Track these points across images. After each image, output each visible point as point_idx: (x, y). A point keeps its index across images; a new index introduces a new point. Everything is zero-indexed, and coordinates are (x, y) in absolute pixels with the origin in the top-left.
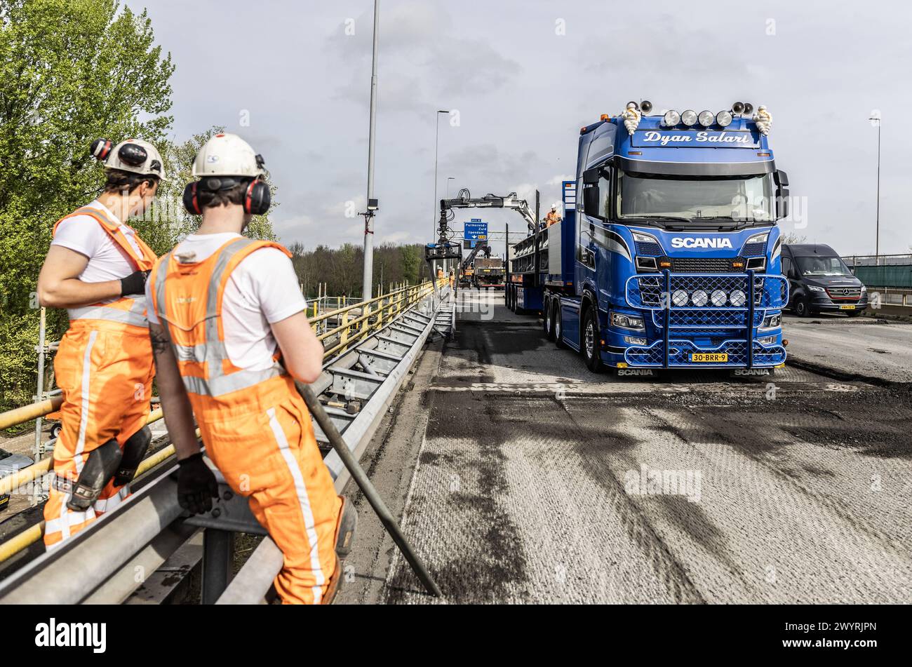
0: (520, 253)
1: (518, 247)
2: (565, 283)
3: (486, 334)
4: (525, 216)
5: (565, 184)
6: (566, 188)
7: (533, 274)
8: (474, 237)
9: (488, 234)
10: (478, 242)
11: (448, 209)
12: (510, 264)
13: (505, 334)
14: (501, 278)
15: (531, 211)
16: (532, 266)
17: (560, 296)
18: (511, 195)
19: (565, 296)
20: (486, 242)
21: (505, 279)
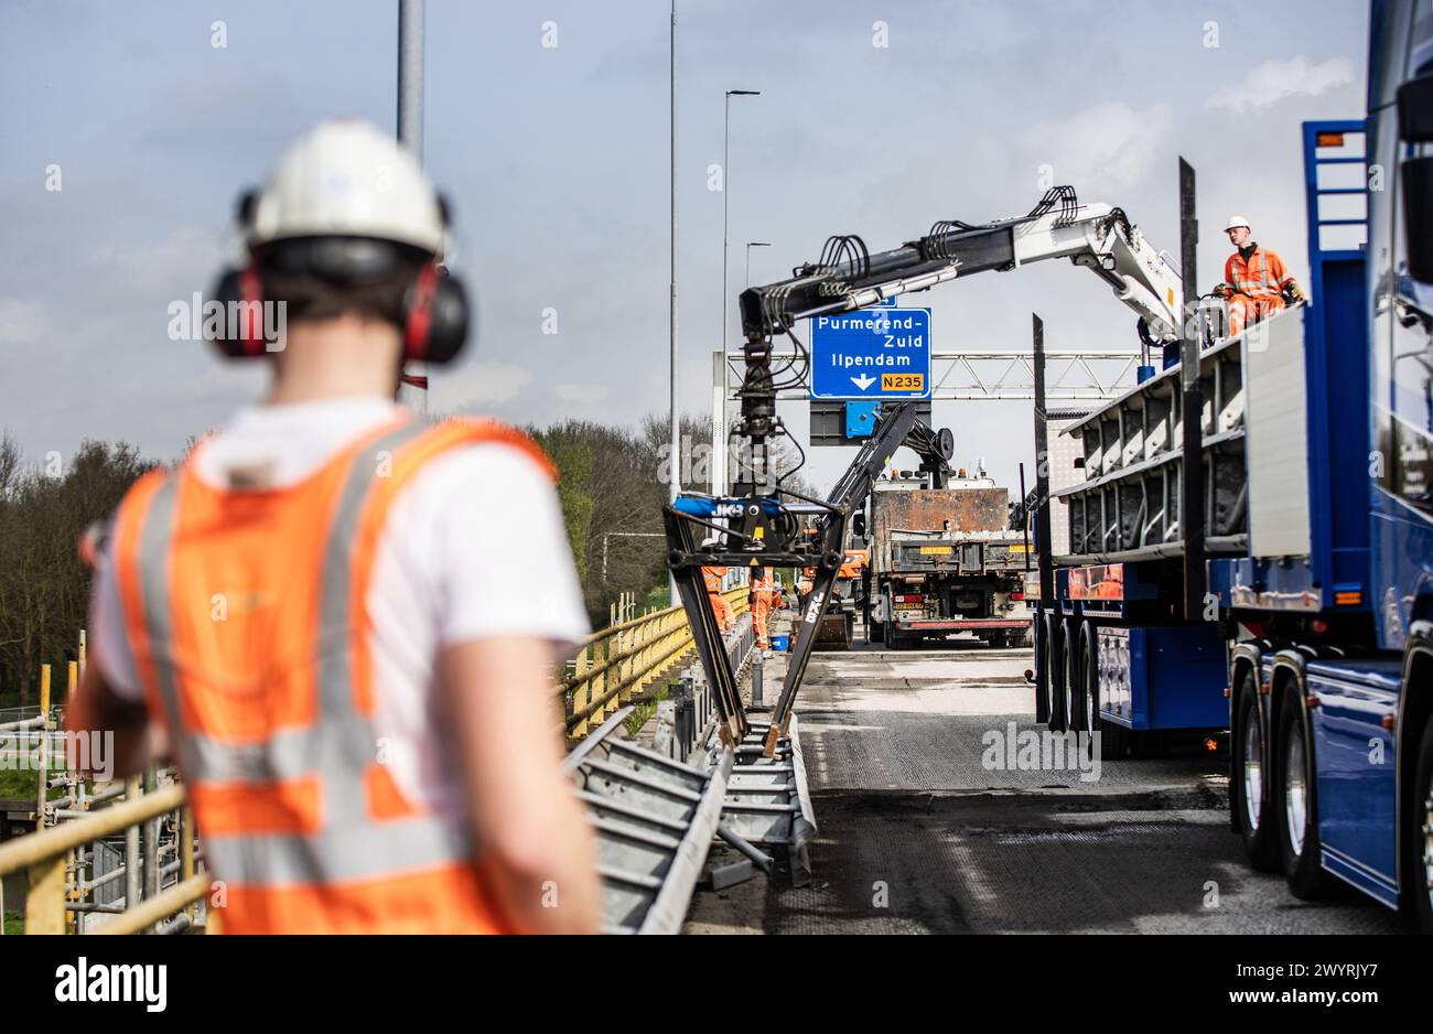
0: (1104, 458)
1: (1098, 431)
2: (1329, 597)
3: (958, 849)
4: (1120, 287)
5: (1319, 134)
6: (1321, 153)
7: (1179, 558)
8: (863, 382)
9: (934, 366)
10: (888, 407)
11: (779, 331)
12: (1059, 515)
13: (1045, 847)
14: (1009, 585)
15: (1155, 254)
16: (1171, 517)
17: (1308, 657)
18: (1047, 203)
19: (1326, 657)
20: (923, 407)
21: (1032, 586)
